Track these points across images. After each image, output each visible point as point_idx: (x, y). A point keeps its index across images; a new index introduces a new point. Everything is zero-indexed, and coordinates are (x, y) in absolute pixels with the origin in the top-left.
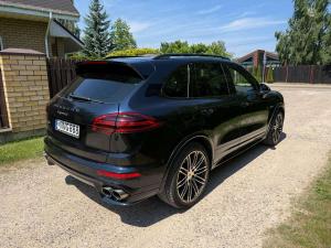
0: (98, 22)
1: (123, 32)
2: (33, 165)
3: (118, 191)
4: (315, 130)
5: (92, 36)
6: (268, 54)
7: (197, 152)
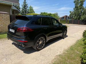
0: (25, 6)
1: (31, 9)
2: (4, 40)
3: (22, 45)
4: (75, 35)
5: (23, 10)
6: (68, 16)
7: (42, 38)
